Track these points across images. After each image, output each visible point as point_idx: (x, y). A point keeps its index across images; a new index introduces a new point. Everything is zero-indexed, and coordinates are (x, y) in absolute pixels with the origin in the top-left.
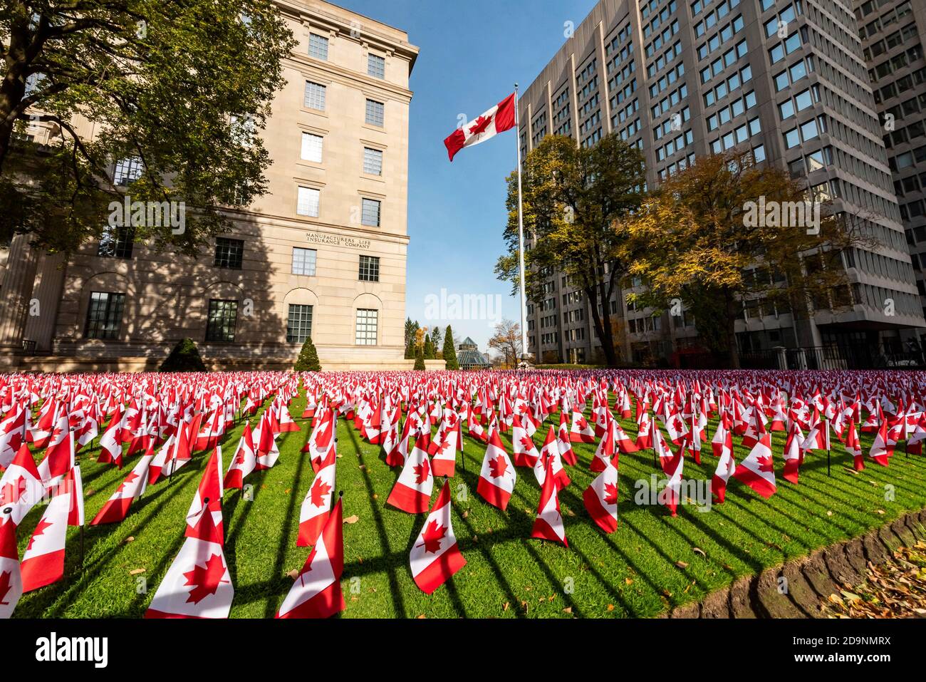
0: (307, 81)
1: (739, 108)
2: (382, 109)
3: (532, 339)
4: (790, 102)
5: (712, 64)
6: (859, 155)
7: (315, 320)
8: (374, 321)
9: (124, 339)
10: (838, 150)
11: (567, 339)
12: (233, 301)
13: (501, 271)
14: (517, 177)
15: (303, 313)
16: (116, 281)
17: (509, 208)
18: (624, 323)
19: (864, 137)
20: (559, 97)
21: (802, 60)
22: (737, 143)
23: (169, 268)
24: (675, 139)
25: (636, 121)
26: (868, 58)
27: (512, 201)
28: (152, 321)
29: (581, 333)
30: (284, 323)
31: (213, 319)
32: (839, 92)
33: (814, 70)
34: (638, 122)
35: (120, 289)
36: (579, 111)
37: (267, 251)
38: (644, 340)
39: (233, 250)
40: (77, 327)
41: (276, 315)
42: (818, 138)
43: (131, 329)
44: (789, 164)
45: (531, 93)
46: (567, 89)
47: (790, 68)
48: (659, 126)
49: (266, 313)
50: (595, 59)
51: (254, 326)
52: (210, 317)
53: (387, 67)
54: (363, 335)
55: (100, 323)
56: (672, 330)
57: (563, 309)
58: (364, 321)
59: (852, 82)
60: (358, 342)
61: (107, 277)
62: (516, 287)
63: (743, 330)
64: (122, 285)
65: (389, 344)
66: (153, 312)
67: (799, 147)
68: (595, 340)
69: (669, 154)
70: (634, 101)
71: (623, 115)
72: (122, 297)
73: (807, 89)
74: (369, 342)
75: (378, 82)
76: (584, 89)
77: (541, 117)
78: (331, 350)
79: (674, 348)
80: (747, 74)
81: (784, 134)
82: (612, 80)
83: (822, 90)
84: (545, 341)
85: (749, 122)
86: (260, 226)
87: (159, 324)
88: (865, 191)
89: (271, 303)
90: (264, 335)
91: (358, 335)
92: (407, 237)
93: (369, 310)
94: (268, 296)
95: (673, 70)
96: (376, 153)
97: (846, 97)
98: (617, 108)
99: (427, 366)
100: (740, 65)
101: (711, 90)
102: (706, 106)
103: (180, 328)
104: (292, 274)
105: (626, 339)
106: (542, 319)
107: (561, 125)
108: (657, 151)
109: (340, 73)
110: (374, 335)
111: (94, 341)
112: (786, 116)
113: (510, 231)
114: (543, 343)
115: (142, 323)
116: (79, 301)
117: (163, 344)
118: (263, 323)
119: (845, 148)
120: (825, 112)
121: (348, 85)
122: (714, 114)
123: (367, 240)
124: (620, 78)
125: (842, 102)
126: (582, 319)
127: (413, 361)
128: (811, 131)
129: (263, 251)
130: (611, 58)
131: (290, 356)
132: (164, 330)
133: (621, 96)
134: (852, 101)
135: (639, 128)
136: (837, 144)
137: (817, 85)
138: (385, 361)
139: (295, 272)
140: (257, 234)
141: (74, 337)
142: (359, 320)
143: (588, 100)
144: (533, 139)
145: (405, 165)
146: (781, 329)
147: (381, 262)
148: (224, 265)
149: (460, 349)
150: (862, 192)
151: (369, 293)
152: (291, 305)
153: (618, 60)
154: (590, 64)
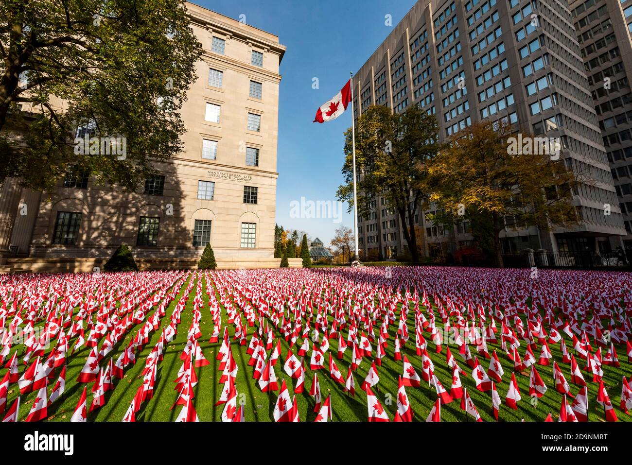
0: (211, 69)
1: (499, 88)
2: (261, 87)
3: (361, 240)
4: (534, 84)
5: (481, 58)
6: (579, 120)
7: (213, 230)
8: (254, 231)
9: (79, 244)
10: (566, 116)
11: (385, 240)
12: (157, 218)
13: (340, 196)
14: (351, 132)
15: (204, 226)
16: (75, 205)
17: (346, 153)
18: (423, 230)
19: (583, 108)
20: (379, 77)
21: (540, 57)
22: (499, 110)
23: (112, 195)
24: (457, 107)
25: (431, 94)
26: (584, 56)
27: (348, 148)
28: (99, 231)
29: (394, 236)
30: (192, 233)
31: (142, 230)
32: (565, 78)
33: (549, 64)
34: (432, 95)
35: (78, 210)
36: (393, 86)
37: (181, 183)
38: (437, 241)
39: (157, 182)
40: (47, 236)
41: (185, 227)
42: (552, 109)
43: (84, 237)
44: (534, 125)
45: (360, 74)
46: (385, 72)
47: (533, 62)
48: (446, 98)
49: (179, 226)
50: (403, 53)
51: (170, 235)
52: (140, 229)
53: (264, 59)
54: (246, 241)
55: (64, 234)
56: (456, 235)
57: (382, 219)
58: (246, 231)
59: (574, 71)
60: (242, 245)
61: (69, 202)
62: (350, 207)
63: (504, 236)
64: (79, 207)
65: (264, 247)
66: (101, 226)
67: (539, 114)
68: (404, 241)
69: (453, 117)
70: (429, 81)
71: (422, 90)
72: (79, 215)
73: (544, 76)
74: (250, 245)
75: (258, 69)
76: (396, 72)
77: (367, 90)
78: (224, 251)
79: (458, 247)
80: (505, 66)
81: (530, 105)
82: (415, 67)
83: (554, 77)
84: (370, 241)
85: (506, 97)
86: (176, 166)
87: (104, 234)
88: (584, 144)
89: (182, 219)
90: (177, 242)
91: (243, 240)
92: (277, 174)
93: (250, 223)
94: (181, 214)
95: (455, 61)
96: (256, 117)
97: (570, 81)
98: (418, 85)
99: (289, 263)
100: (500, 59)
101: (481, 75)
102: (478, 85)
103: (119, 237)
104: (197, 199)
105: (425, 241)
106: (368, 226)
107: (381, 95)
108: (445, 114)
109: (233, 63)
110: (253, 241)
111: (58, 246)
112: (530, 93)
113: (347, 168)
114: (368, 242)
115: (93, 233)
116: (49, 218)
117: (107, 247)
118: (176, 233)
119: (570, 115)
120: (557, 91)
121: (238, 71)
122: (483, 91)
123: (250, 176)
124: (420, 66)
125: (568, 85)
126: (395, 226)
127: (280, 259)
128: (547, 104)
129: (178, 183)
130: (414, 52)
131: (195, 256)
132: (108, 238)
133: (421, 77)
134: (574, 84)
135: (433, 99)
136: (566, 113)
137: (551, 73)
138: (261, 260)
139: (199, 197)
140: (173, 171)
141: (45, 243)
142: (243, 231)
143: (399, 79)
144: (362, 104)
145: (276, 125)
146: (530, 236)
147: (259, 191)
148: (150, 193)
149: (312, 246)
150: (582, 145)
151: (250, 212)
152: (196, 220)
153: (418, 54)
154: (400, 56)
